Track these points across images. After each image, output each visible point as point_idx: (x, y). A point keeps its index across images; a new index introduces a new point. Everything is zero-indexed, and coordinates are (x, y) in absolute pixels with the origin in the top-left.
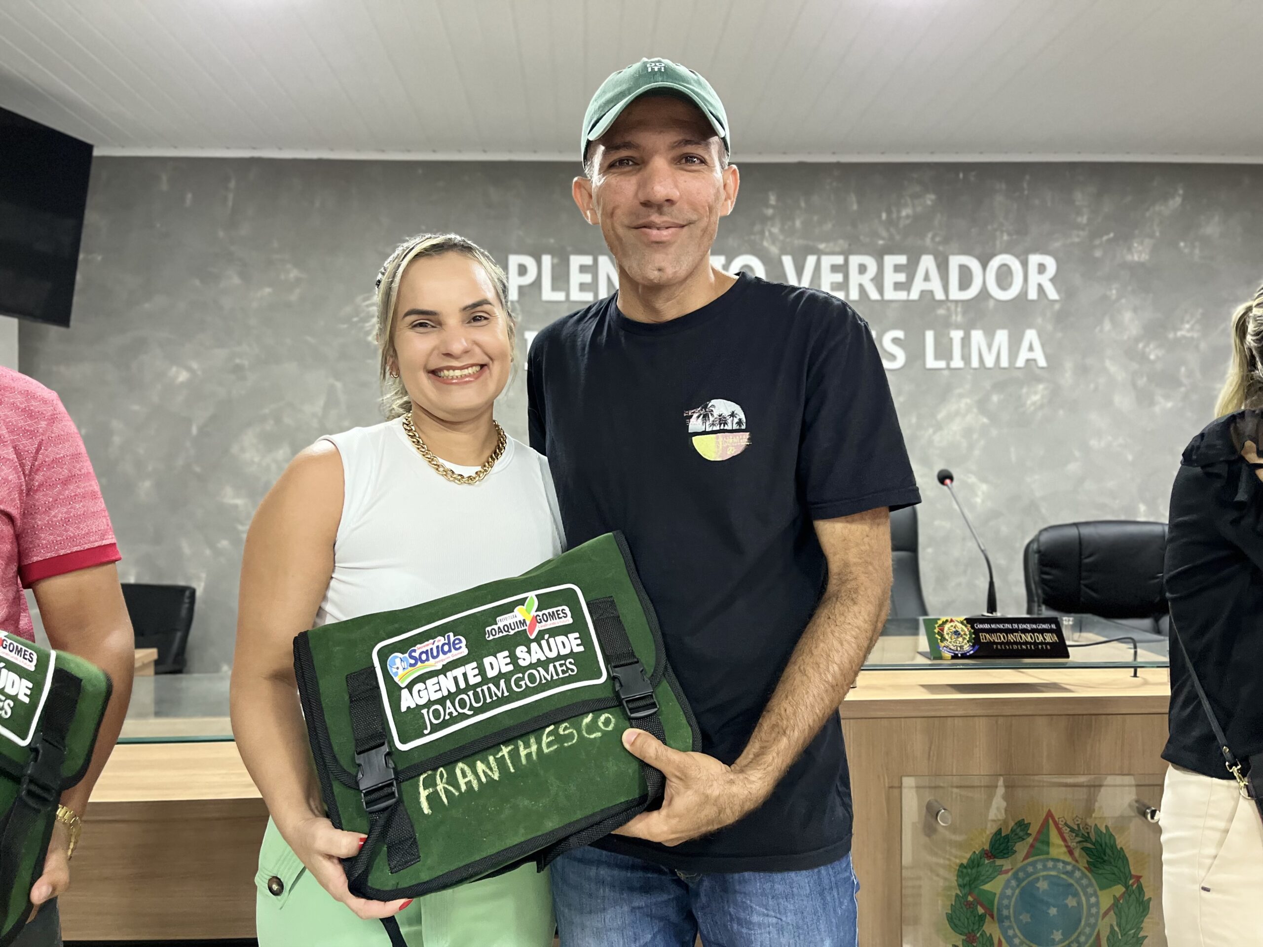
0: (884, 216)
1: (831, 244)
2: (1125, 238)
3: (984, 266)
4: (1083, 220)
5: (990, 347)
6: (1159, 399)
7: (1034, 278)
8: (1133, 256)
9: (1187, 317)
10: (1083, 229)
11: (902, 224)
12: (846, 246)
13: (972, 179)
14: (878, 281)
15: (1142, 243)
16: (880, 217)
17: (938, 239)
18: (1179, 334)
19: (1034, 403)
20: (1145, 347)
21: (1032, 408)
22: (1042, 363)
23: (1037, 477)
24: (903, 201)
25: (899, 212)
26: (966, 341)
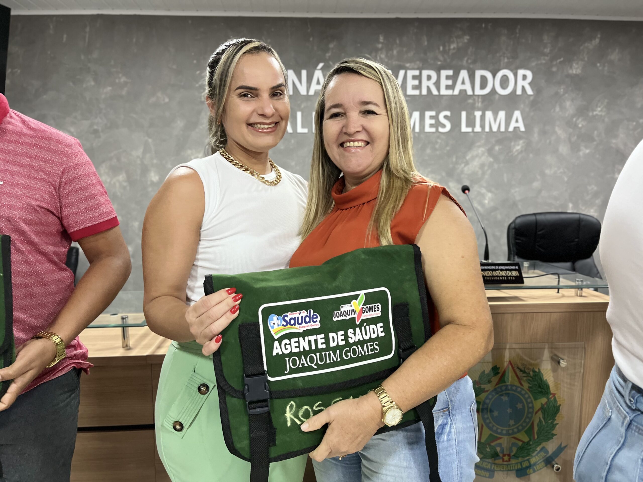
0: (441, 48)
1: (413, 64)
2: (569, 61)
3: (494, 76)
4: (547, 50)
5: (495, 120)
6: (582, 148)
7: (520, 83)
8: (573, 71)
9: (599, 104)
10: (547, 56)
11: (451, 52)
12: (421, 65)
13: (489, 27)
14: (437, 84)
15: (577, 64)
16: (439, 49)
17: (470, 61)
18: (595, 113)
19: (517, 151)
20: (576, 120)
21: (516, 153)
22: (522, 129)
23: (517, 189)
24: (452, 40)
25: (449, 46)
26: (483, 118)
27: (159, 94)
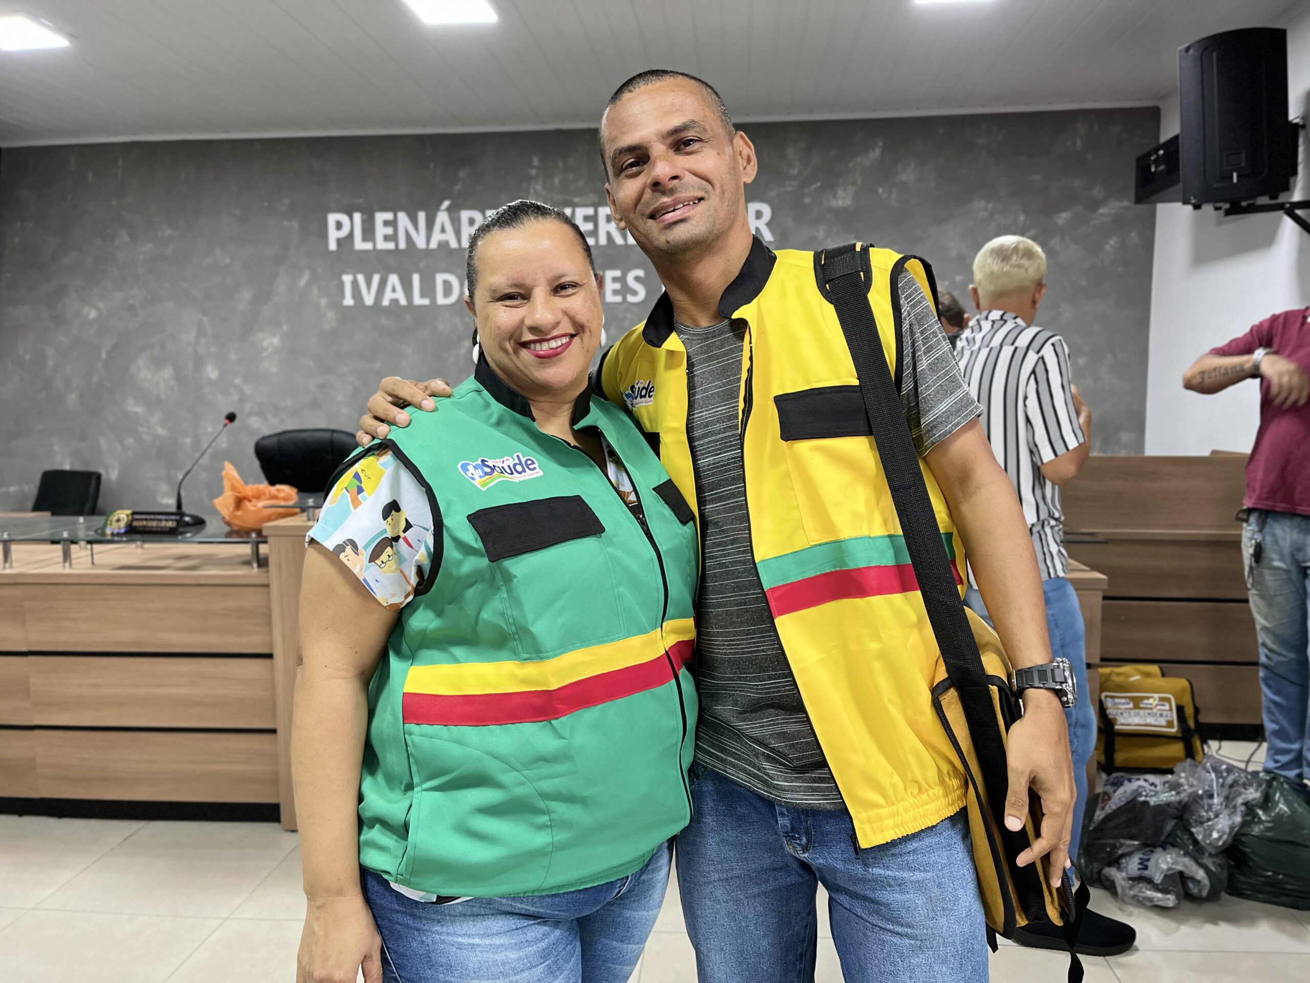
1: (584, 198)
2: (830, 186)
4: (795, 171)
8: (837, 201)
10: (795, 180)
15: (845, 190)
27: (218, 252)
